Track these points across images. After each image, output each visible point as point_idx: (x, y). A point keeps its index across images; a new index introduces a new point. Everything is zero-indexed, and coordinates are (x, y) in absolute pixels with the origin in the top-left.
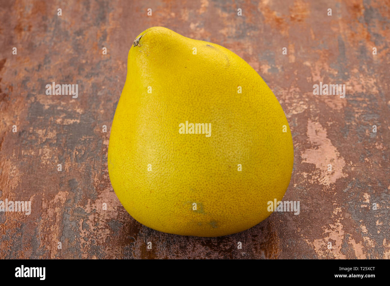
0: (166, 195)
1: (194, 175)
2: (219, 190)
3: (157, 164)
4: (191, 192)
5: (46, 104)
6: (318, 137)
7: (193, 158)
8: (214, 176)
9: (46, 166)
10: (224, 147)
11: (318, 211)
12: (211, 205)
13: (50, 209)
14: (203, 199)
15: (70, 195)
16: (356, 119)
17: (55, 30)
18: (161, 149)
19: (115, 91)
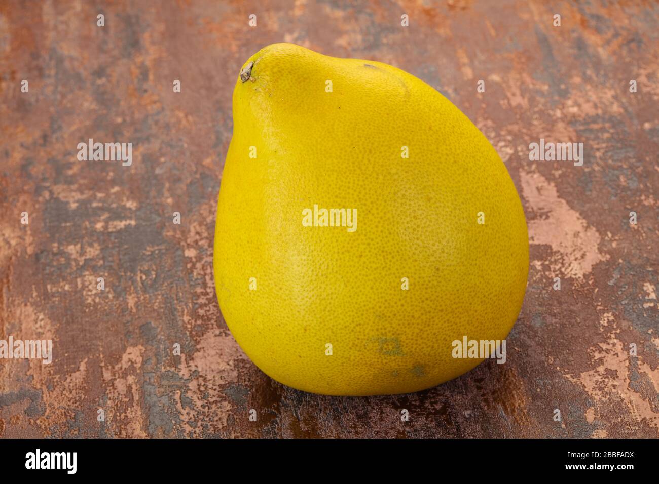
0: (333, 333)
1: (380, 290)
2: (425, 310)
3: (311, 281)
4: (377, 320)
5: (71, 200)
6: (543, 198)
7: (373, 262)
8: (413, 289)
9: (94, 306)
10: (423, 238)
11: (575, 323)
12: (412, 339)
13: (118, 380)
14: (398, 330)
15: (147, 352)
16: (600, 161)
17: (57, 74)
18: (315, 253)
19: (184, 163)
